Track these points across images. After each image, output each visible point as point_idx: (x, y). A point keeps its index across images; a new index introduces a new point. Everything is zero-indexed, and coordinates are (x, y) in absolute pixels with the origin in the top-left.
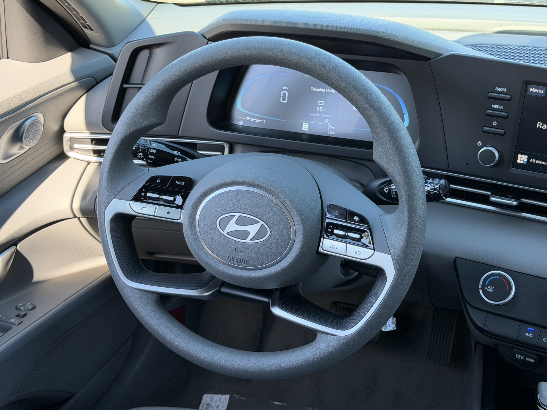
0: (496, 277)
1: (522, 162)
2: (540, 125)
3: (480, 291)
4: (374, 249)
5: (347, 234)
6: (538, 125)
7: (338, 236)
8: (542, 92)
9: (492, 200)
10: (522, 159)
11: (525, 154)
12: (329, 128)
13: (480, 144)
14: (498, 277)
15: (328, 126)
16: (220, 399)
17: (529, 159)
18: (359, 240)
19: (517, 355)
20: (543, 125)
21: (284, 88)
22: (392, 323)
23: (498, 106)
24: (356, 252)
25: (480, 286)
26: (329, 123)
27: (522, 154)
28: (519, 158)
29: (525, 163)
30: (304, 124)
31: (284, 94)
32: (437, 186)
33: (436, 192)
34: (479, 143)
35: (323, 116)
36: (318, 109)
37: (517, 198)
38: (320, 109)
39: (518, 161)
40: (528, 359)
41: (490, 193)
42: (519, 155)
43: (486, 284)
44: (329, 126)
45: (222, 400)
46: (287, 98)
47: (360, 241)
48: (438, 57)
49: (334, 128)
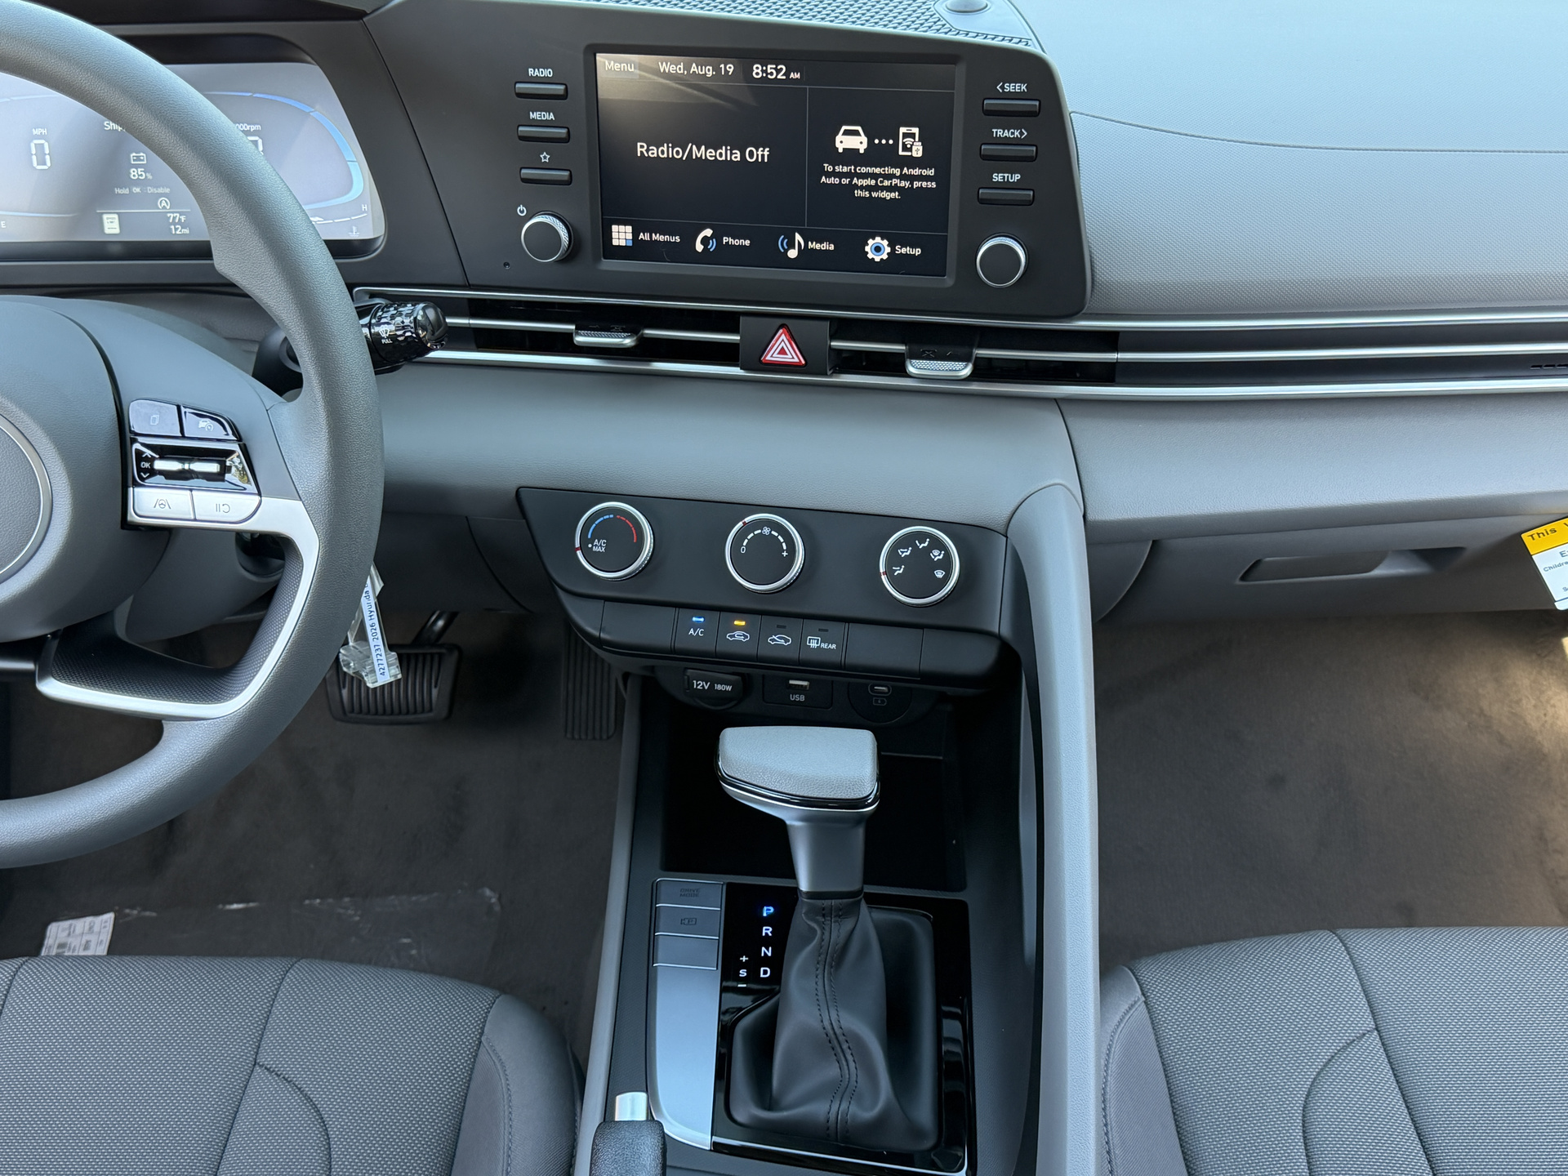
0: (607, 517)
1: (623, 243)
2: (644, 150)
3: (579, 553)
4: (259, 494)
5: (186, 466)
6: (639, 150)
7: (169, 475)
8: (632, 69)
9: (578, 342)
10: (622, 235)
11: (625, 224)
12: (171, 221)
13: (522, 212)
14: (612, 516)
15: (169, 215)
16: (91, 928)
17: (635, 234)
18: (219, 477)
19: (695, 682)
20: (651, 148)
21: (36, 132)
22: (389, 665)
23: (543, 113)
24: (218, 508)
25: (577, 545)
26: (168, 207)
27: (619, 223)
28: (615, 235)
29: (630, 244)
30: (105, 217)
31: (40, 147)
32: (407, 321)
33: (408, 334)
34: (522, 210)
35: (150, 190)
36: (134, 173)
37: (632, 331)
38: (140, 173)
39: (615, 242)
40: (719, 687)
41: (573, 327)
42: (615, 228)
43: (589, 537)
44: (172, 215)
45: (96, 929)
46: (48, 157)
47: (223, 480)
48: (384, 6)
49: (183, 218)
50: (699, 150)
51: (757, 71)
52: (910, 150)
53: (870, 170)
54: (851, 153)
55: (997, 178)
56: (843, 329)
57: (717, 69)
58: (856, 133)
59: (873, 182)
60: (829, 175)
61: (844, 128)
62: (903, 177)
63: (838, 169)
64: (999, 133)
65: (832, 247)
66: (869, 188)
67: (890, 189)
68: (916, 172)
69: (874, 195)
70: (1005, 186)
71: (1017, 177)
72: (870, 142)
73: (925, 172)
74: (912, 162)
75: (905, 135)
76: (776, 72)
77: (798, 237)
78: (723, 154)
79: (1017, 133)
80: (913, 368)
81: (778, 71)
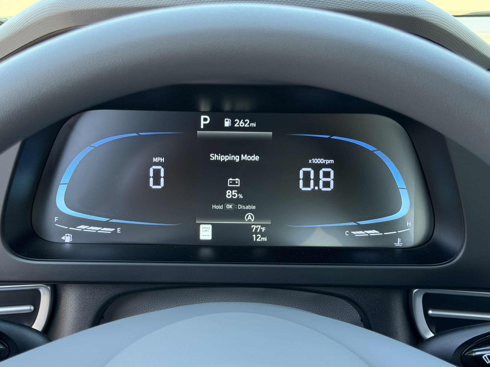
12: (253, 231)
15: (252, 226)
21: (155, 160)
26: (253, 220)
30: (202, 226)
31: (157, 172)
35: (240, 207)
36: (229, 194)
38: (233, 194)
44: (255, 226)
46: (162, 180)
49: (263, 229)
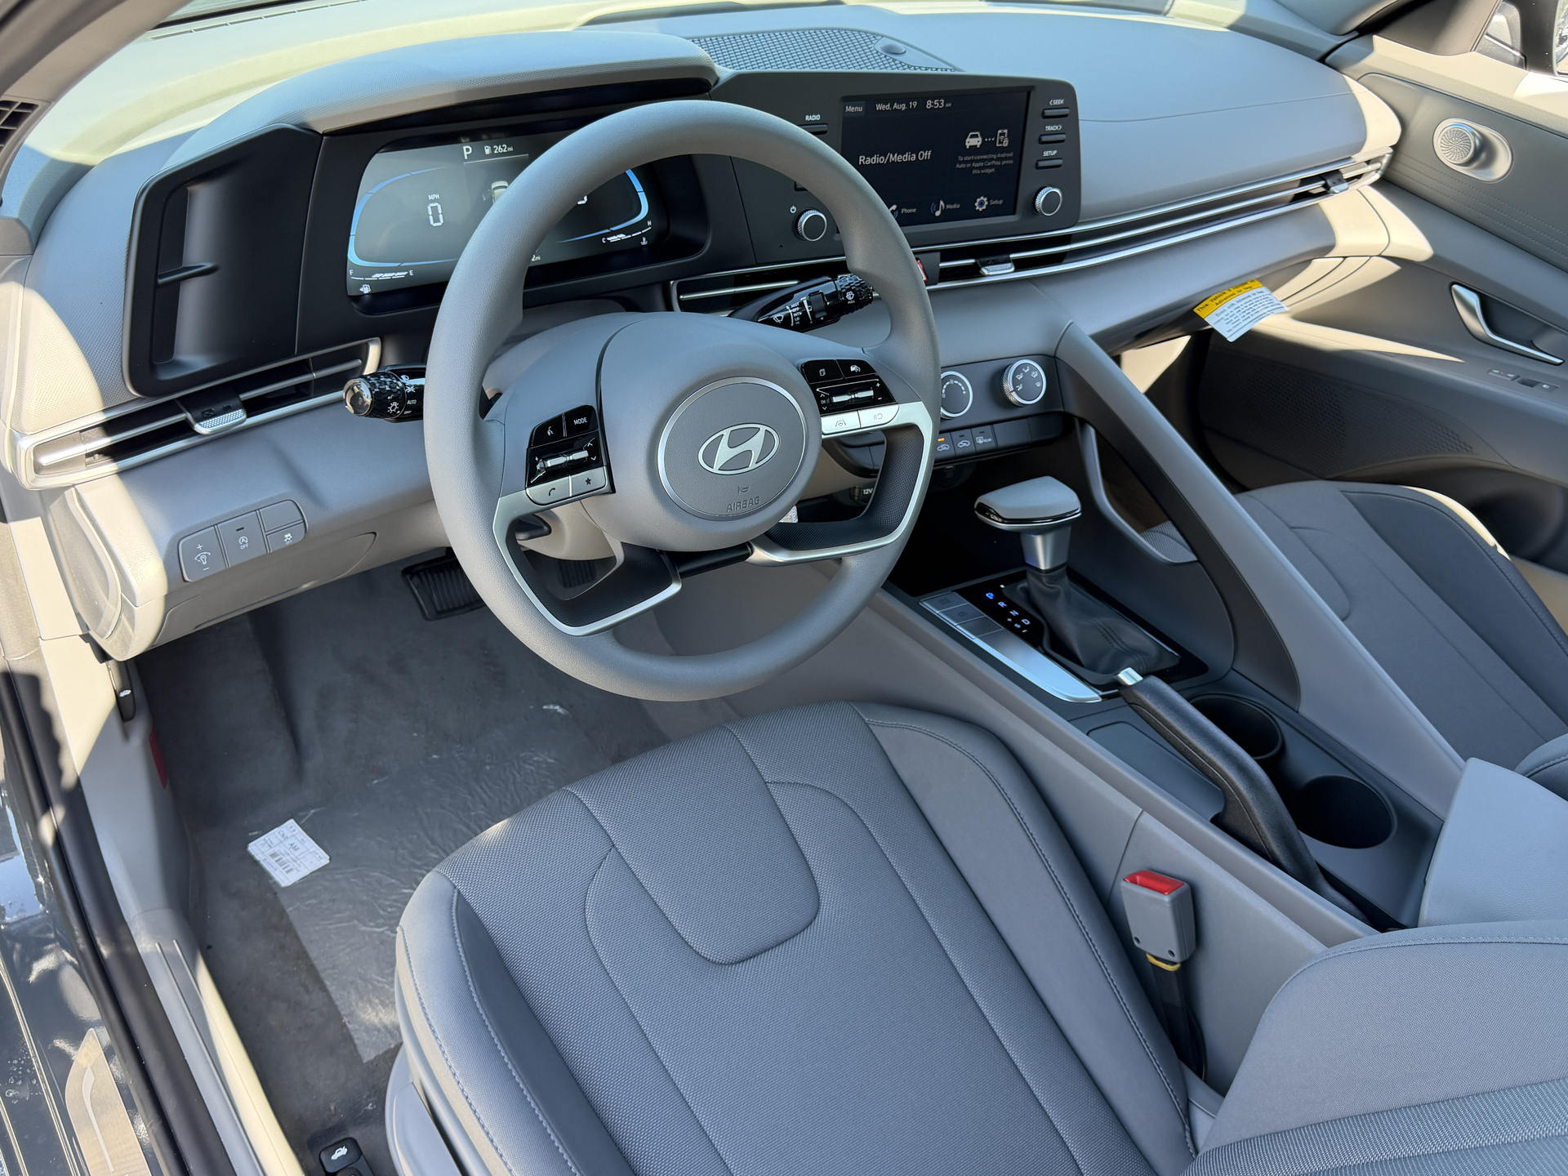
2: (864, 160)
5: (853, 397)
6: (861, 160)
8: (860, 109)
13: (793, 210)
19: (864, 490)
20: (867, 158)
21: (431, 197)
24: (875, 417)
31: (435, 209)
50: (893, 156)
51: (929, 104)
52: (1002, 143)
53: (981, 157)
54: (973, 147)
55: (1046, 154)
56: (947, 255)
57: (908, 105)
58: (976, 136)
59: (982, 164)
60: (960, 163)
61: (971, 134)
62: (998, 159)
63: (966, 158)
64: (1049, 128)
65: (959, 206)
66: (980, 168)
67: (990, 167)
68: (1004, 155)
69: (982, 171)
70: (1050, 158)
71: (1055, 152)
72: (983, 140)
73: (1008, 155)
74: (1003, 150)
75: (1001, 134)
76: (939, 104)
77: (942, 203)
78: (907, 157)
79: (1057, 128)
80: (984, 271)
81: (940, 103)
